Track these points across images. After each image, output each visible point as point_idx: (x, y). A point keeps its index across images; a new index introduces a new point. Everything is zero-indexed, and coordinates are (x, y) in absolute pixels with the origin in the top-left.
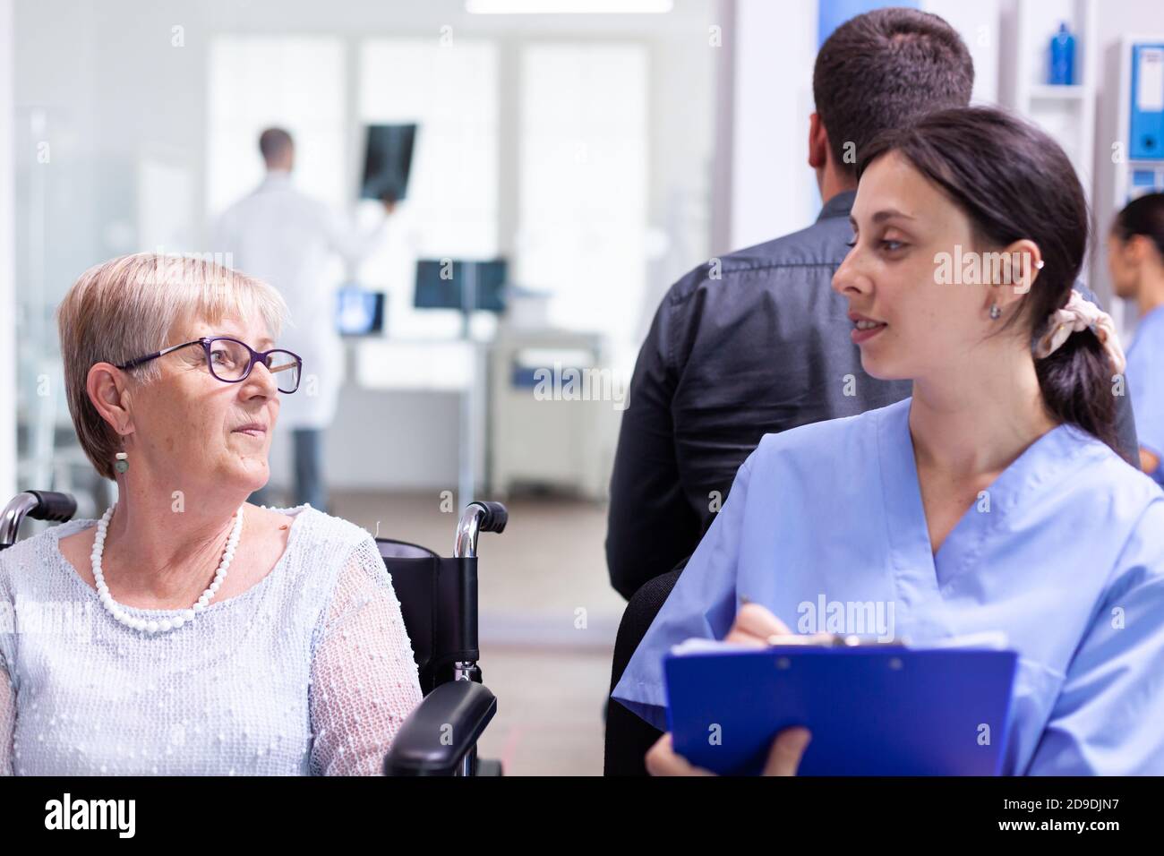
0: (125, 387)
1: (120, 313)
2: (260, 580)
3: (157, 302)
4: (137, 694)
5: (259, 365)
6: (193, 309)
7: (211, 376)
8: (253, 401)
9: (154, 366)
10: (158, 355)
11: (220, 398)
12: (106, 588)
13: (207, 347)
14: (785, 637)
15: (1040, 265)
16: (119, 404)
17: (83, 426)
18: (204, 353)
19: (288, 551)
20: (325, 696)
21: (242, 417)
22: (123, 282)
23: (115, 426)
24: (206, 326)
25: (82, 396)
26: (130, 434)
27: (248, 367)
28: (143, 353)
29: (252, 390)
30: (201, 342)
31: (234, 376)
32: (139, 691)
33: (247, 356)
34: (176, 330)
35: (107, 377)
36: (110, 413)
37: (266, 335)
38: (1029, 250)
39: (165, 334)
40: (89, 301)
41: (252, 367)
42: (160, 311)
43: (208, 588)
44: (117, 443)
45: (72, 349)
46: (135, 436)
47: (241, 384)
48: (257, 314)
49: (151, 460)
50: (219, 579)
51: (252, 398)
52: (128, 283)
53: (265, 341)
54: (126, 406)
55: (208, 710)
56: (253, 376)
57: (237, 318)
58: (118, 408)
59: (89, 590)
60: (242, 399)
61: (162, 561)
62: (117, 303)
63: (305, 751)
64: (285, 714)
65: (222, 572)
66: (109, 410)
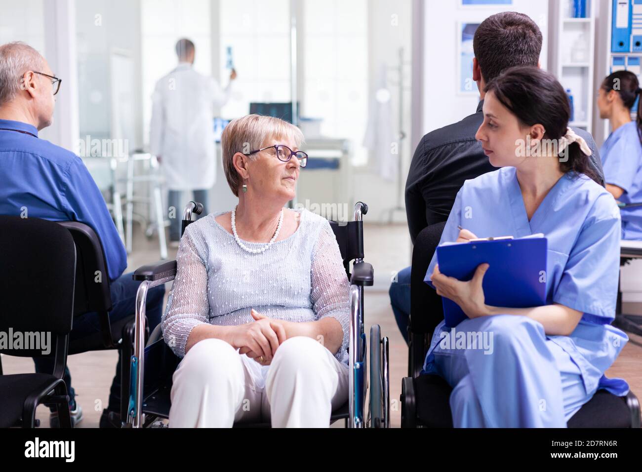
0: (246, 162)
1: (246, 136)
2: (293, 234)
3: (259, 132)
4: (253, 271)
5: (294, 156)
6: (272, 134)
7: (278, 159)
8: (291, 169)
9: (257, 155)
10: (259, 151)
11: (280, 167)
12: (238, 236)
13: (277, 148)
14: (475, 239)
15: (544, 132)
16: (244, 168)
17: (230, 176)
18: (276, 150)
19: (300, 226)
20: (318, 275)
21: (287, 174)
22: (247, 125)
23: (242, 175)
24: (276, 141)
25: (230, 165)
26: (247, 179)
27: (290, 157)
28: (253, 149)
29: (291, 165)
30: (275, 146)
31: (285, 160)
32: (253, 270)
33: (290, 153)
34: (265, 143)
35: (240, 158)
36: (240, 170)
37: (296, 146)
38: (540, 128)
39: (262, 143)
40: (234, 131)
41: (291, 157)
42: (260, 135)
43: (273, 238)
44: (242, 181)
45: (227, 148)
46: (249, 180)
47: (287, 162)
48: (293, 138)
49: (254, 188)
50: (276, 235)
51: (291, 168)
52: (249, 125)
53: (295, 148)
54: (247, 169)
55: (278, 278)
56: (292, 160)
57: (286, 139)
58: (244, 169)
59: (231, 235)
60: (287, 168)
61: (256, 227)
62: (245, 132)
63: (309, 293)
64: (304, 280)
65: (277, 232)
66: (240, 169)
